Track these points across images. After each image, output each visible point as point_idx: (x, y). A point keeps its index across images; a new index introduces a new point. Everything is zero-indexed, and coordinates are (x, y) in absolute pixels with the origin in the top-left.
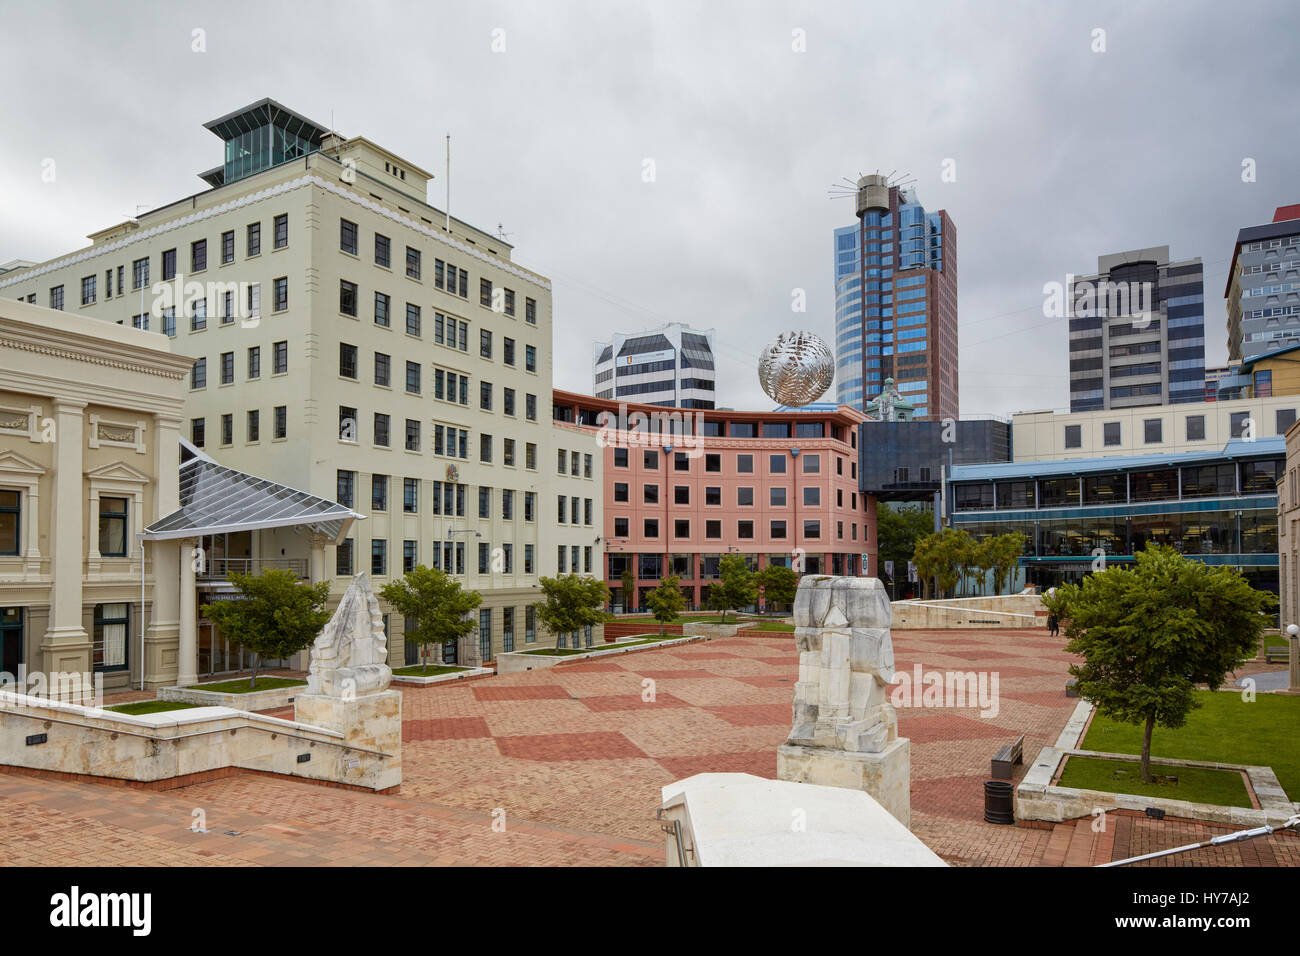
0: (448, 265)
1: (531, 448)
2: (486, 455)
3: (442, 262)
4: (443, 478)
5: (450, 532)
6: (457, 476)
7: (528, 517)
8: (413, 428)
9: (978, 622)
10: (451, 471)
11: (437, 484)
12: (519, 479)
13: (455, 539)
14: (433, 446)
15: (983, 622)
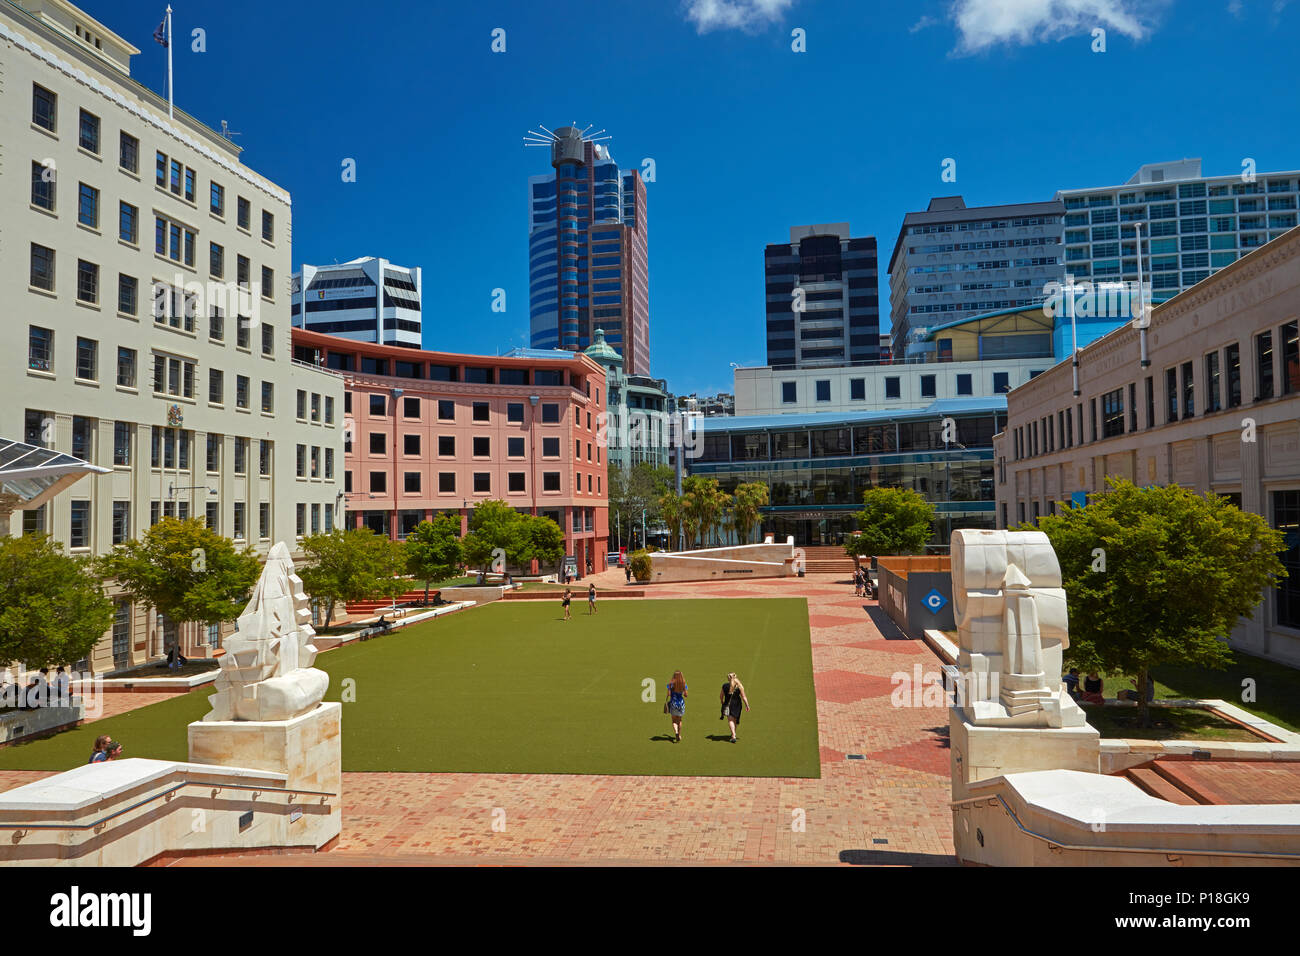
0: (173, 160)
1: (267, 387)
2: (215, 394)
3: (165, 157)
4: (164, 423)
5: (171, 489)
6: (181, 419)
7: (264, 469)
8: (127, 357)
9: (733, 571)
10: (174, 414)
11: (156, 430)
12: (253, 425)
13: (178, 498)
14: (153, 382)
15: (737, 571)
